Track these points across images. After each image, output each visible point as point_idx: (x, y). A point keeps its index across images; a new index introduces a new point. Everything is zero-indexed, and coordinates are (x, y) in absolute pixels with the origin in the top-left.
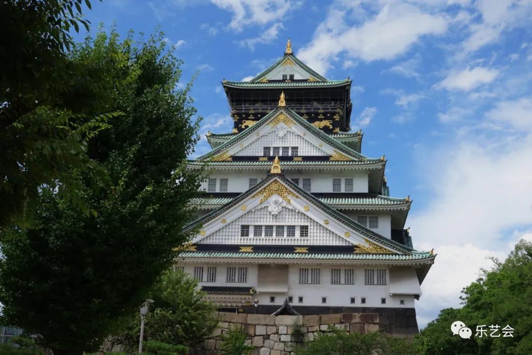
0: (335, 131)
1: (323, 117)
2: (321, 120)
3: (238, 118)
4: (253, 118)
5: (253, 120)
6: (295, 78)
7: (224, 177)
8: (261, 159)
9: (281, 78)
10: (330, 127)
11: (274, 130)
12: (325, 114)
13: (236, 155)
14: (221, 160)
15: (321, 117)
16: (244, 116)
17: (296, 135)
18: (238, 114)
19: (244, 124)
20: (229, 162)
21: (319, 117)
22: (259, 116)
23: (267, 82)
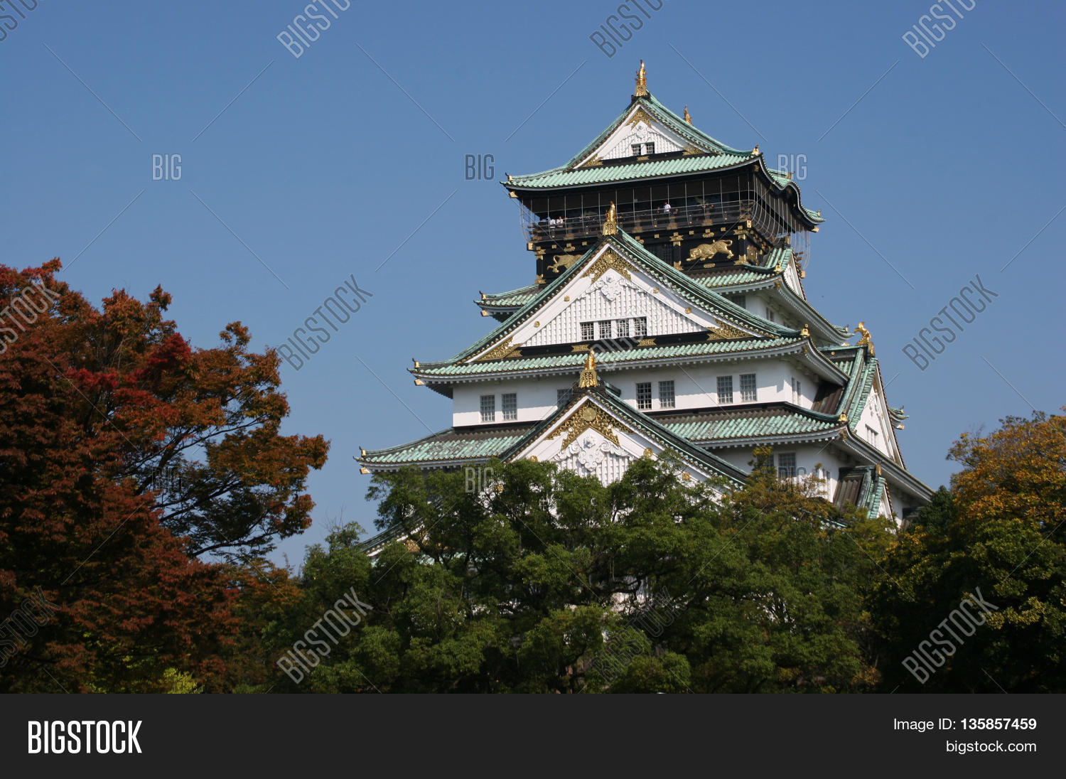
0: (737, 263)
1: (712, 234)
2: (709, 241)
3: (543, 252)
4: (573, 248)
5: (573, 253)
6: (659, 150)
7: (510, 391)
8: (576, 349)
9: (630, 153)
10: (728, 254)
12: (715, 228)
13: (529, 345)
14: (501, 357)
15: (709, 234)
16: (554, 246)
17: (640, 293)
18: (543, 245)
19: (557, 265)
20: (515, 359)
21: (705, 235)
22: (584, 244)
23: (600, 164)
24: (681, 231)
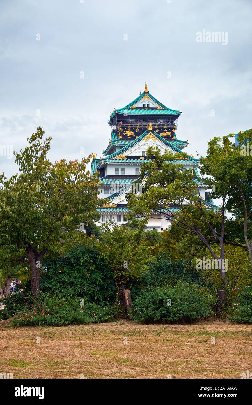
0: (173, 138)
1: (166, 130)
2: (165, 132)
3: (122, 130)
4: (130, 130)
6: (150, 106)
7: (123, 168)
8: (141, 158)
9: (142, 106)
10: (170, 136)
11: (147, 142)
12: (167, 129)
13: (128, 156)
14: (121, 158)
15: (165, 130)
16: (125, 129)
17: (158, 145)
18: (122, 128)
19: (125, 133)
20: (125, 159)
21: (164, 130)
22: (133, 129)
23: (135, 108)
24: (158, 128)
